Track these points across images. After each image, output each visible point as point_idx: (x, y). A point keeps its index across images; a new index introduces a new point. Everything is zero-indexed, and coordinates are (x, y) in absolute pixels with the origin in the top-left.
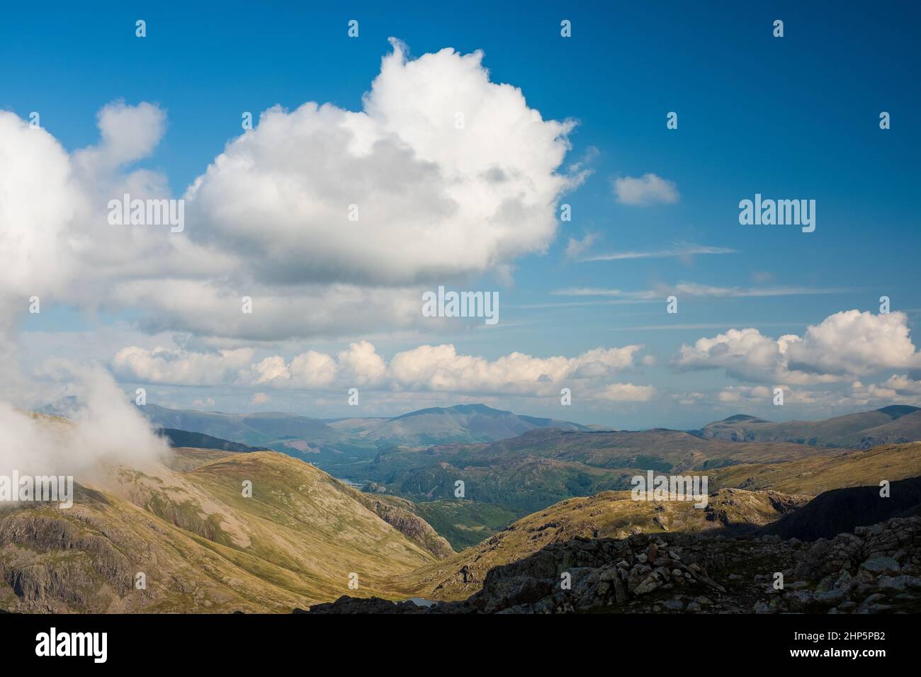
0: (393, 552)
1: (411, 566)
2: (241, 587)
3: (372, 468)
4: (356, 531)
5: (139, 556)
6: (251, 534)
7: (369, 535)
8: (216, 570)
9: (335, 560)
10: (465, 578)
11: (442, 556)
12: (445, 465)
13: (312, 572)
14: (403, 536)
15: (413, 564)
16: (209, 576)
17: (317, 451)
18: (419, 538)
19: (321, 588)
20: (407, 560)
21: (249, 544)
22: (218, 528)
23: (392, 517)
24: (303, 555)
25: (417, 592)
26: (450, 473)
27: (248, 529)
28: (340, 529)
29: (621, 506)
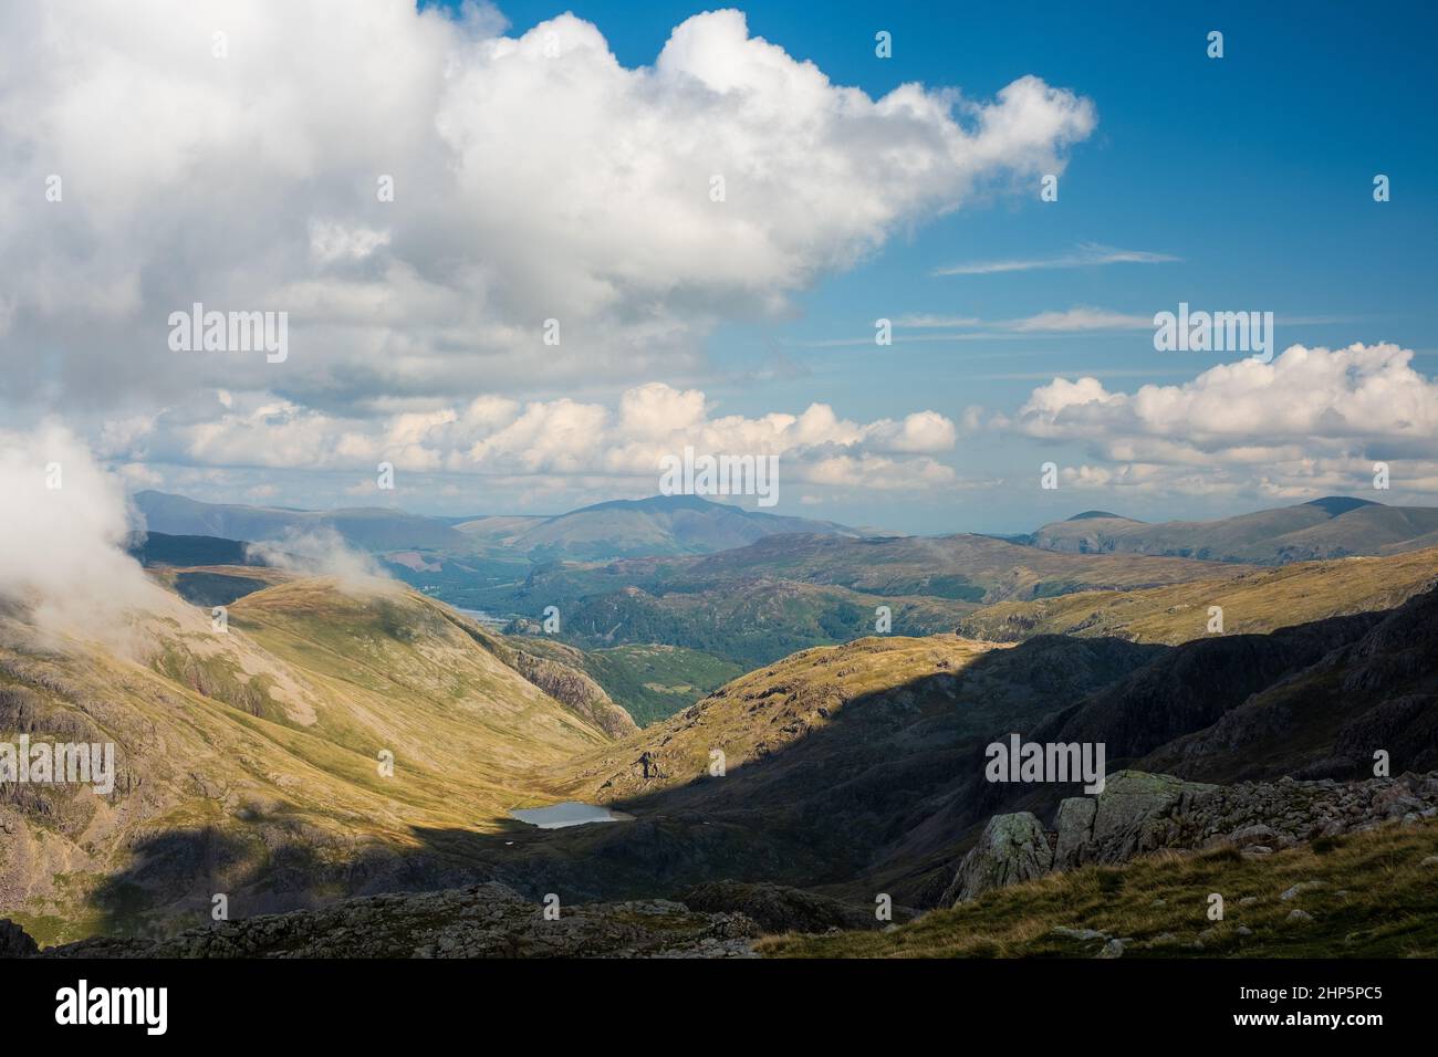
0: (542, 729)
1: (570, 751)
2: (297, 788)
3: (522, 595)
4: (485, 697)
5: (138, 741)
6: (317, 705)
7: (504, 703)
8: (259, 763)
9: (450, 744)
10: (646, 771)
11: (618, 735)
12: (632, 591)
13: (411, 762)
14: (557, 704)
15: (571, 748)
16: (248, 772)
17: (436, 568)
18: (582, 708)
19: (423, 787)
20: (564, 743)
21: (314, 720)
22: (266, 695)
23: (541, 675)
24: (400, 736)
25: (572, 793)
26: (641, 603)
27: (313, 697)
28: (459, 694)
29: (885, 660)
